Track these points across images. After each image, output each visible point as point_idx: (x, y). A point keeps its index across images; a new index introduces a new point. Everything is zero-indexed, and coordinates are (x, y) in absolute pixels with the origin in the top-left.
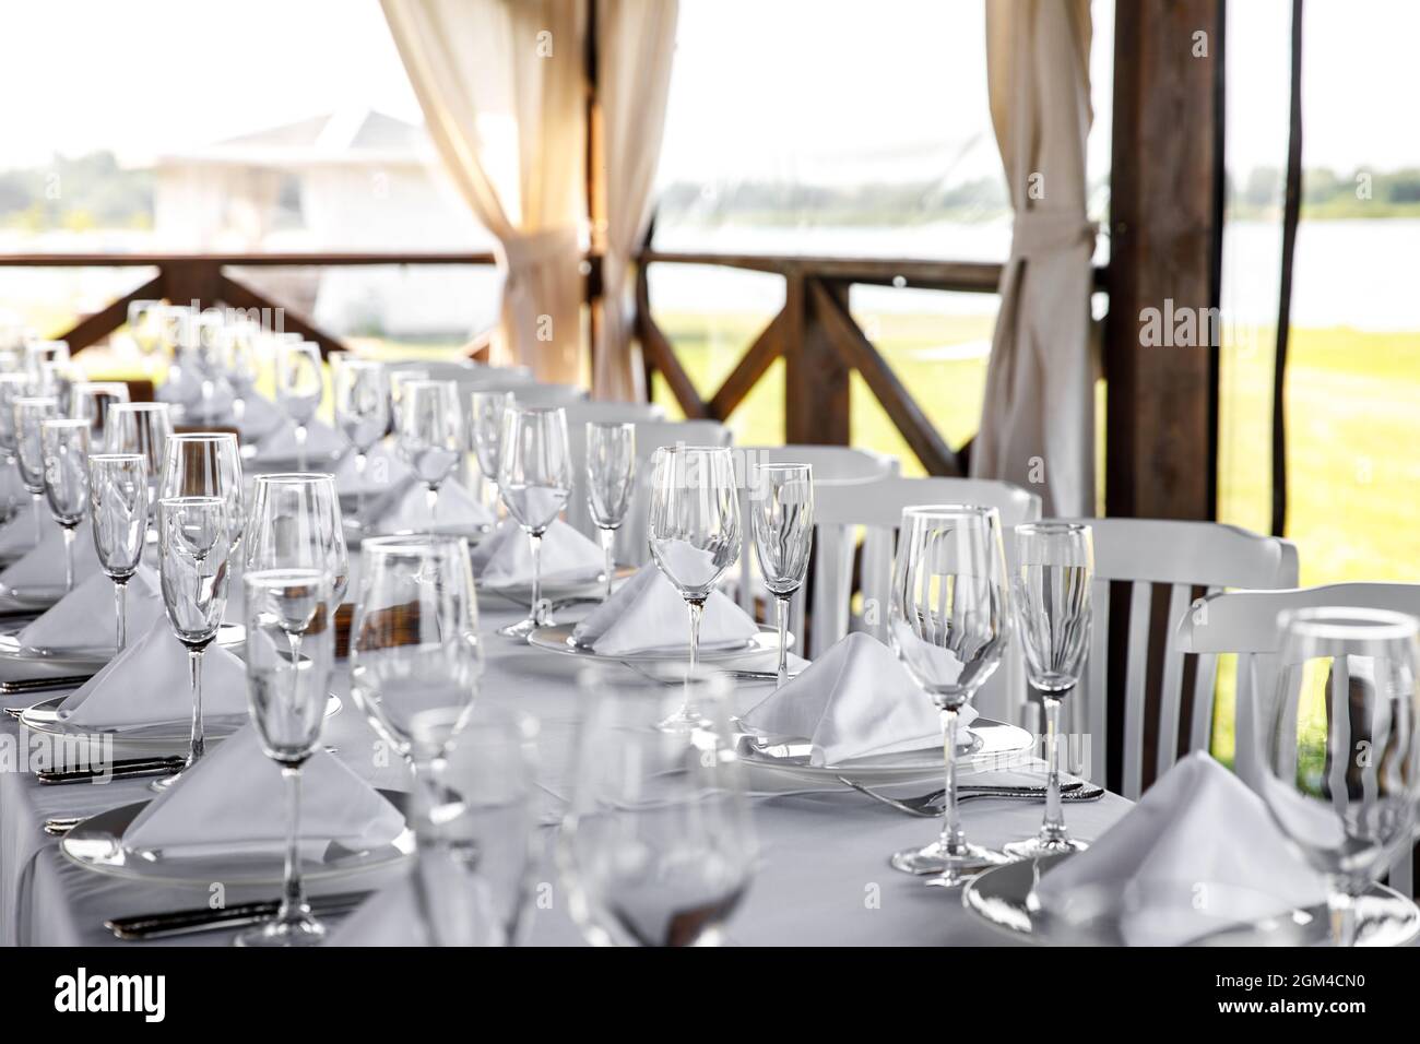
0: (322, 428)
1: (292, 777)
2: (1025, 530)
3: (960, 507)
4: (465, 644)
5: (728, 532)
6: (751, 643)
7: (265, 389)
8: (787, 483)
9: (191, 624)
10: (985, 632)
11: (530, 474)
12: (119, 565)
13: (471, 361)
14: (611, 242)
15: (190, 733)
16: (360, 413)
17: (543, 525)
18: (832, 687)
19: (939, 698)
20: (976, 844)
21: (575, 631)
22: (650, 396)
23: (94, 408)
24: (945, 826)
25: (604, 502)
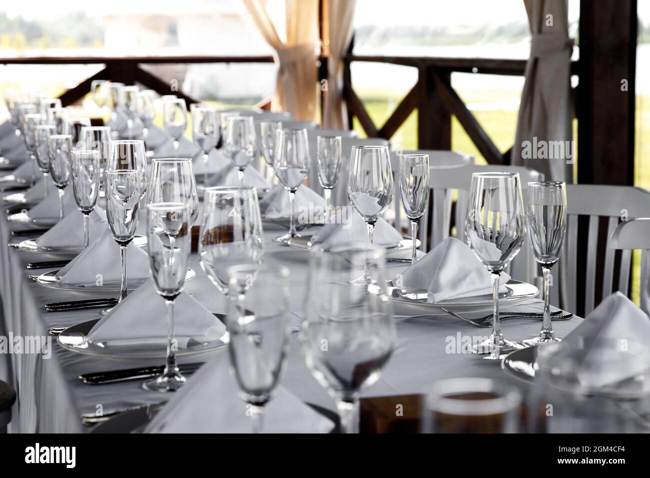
0: (186, 142)
1: (170, 304)
2: (533, 185)
3: (501, 173)
4: (256, 242)
5: (387, 189)
6: (399, 245)
7: (158, 123)
8: (417, 166)
9: (121, 232)
10: (513, 234)
11: (290, 163)
12: (85, 206)
13: (261, 110)
14: (331, 51)
15: (121, 287)
16: (206, 134)
17: (296, 187)
18: (438, 264)
19: (490, 267)
20: (509, 340)
21: (311, 239)
22: (351, 127)
23: (74, 131)
24: (493, 331)
25: (326, 176)
